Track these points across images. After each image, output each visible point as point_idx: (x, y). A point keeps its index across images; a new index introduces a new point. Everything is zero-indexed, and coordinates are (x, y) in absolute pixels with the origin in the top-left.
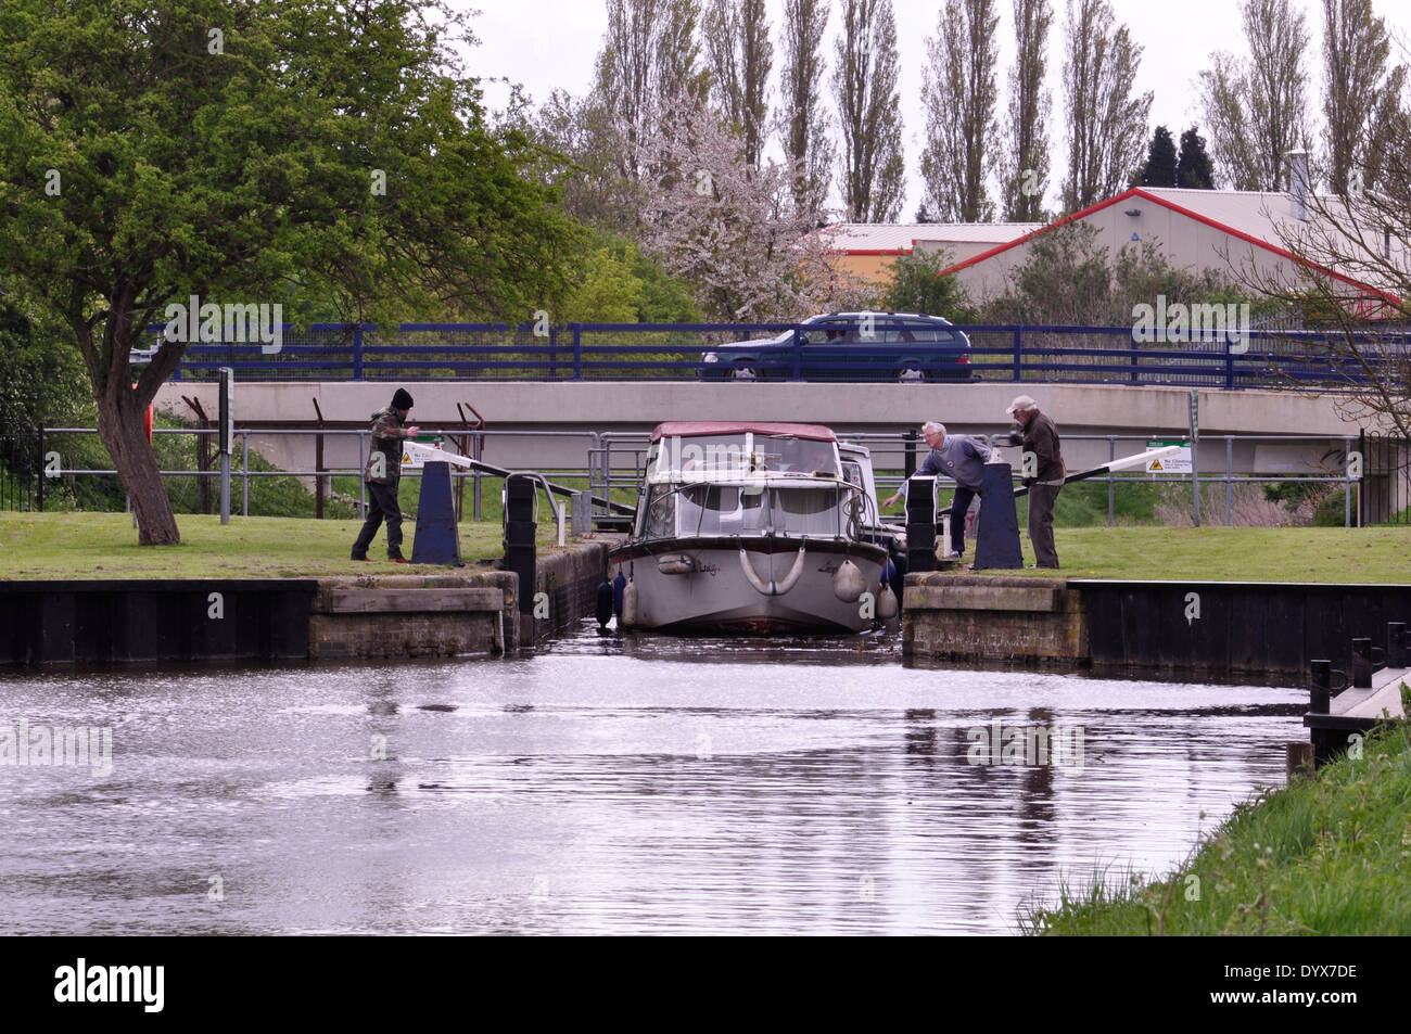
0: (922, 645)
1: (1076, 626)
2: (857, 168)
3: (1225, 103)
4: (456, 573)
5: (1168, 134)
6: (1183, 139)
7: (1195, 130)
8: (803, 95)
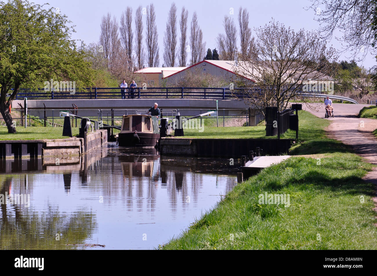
0: (164, 152)
1: (194, 148)
2: (150, 56)
3: (221, 43)
4: (71, 138)
5: (210, 50)
6: (213, 51)
7: (215, 49)
8: (139, 43)
